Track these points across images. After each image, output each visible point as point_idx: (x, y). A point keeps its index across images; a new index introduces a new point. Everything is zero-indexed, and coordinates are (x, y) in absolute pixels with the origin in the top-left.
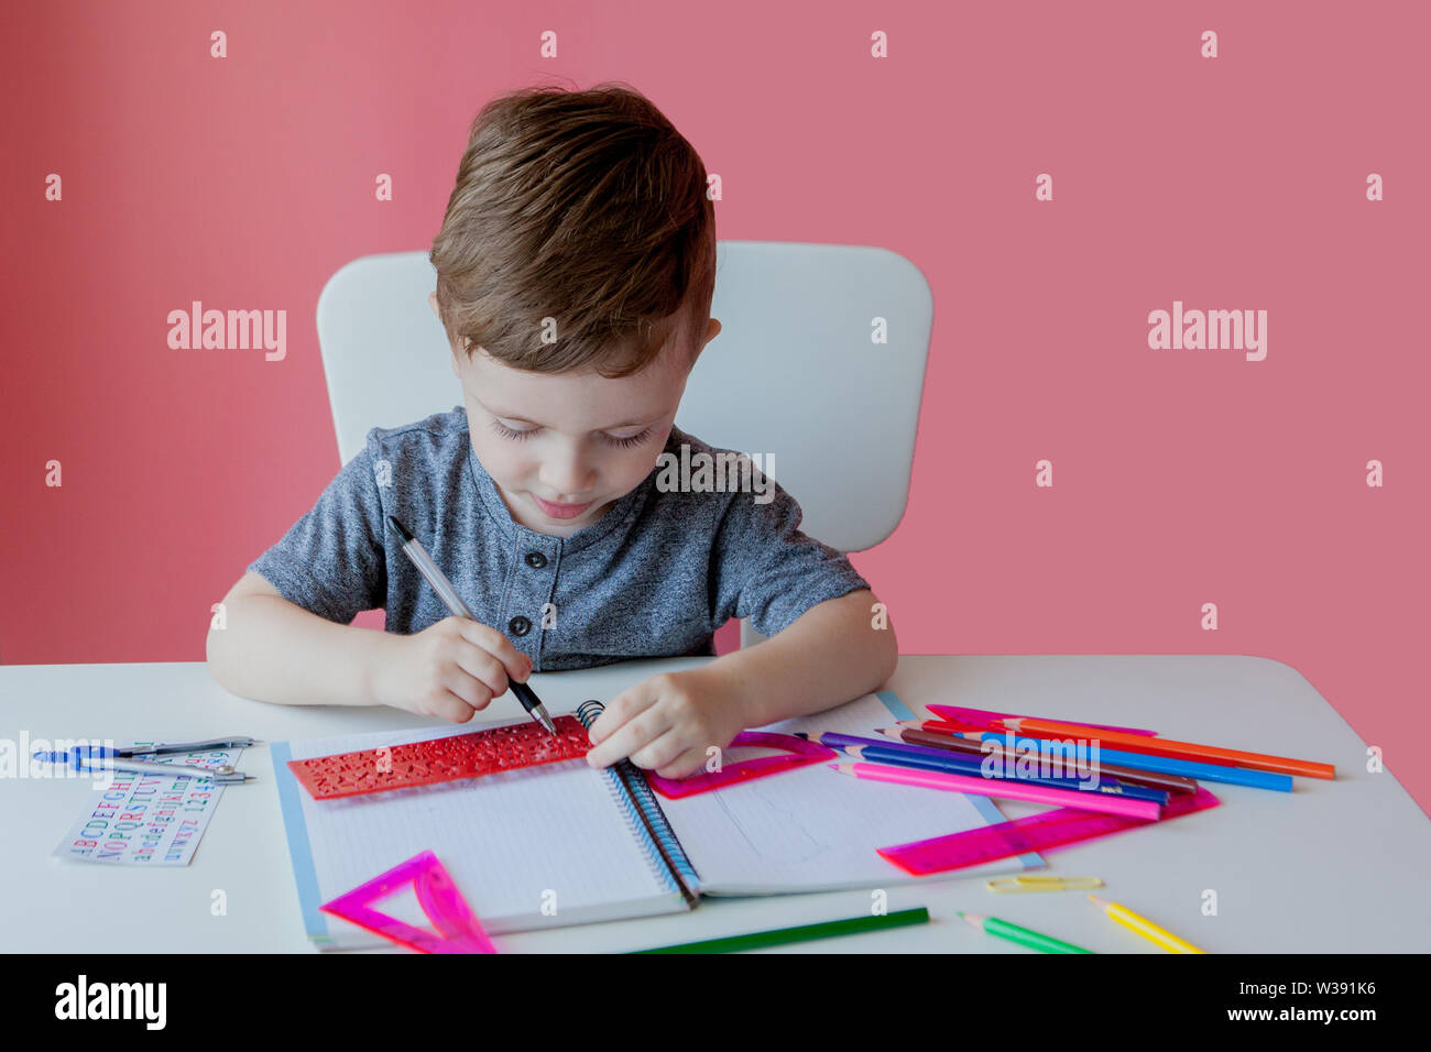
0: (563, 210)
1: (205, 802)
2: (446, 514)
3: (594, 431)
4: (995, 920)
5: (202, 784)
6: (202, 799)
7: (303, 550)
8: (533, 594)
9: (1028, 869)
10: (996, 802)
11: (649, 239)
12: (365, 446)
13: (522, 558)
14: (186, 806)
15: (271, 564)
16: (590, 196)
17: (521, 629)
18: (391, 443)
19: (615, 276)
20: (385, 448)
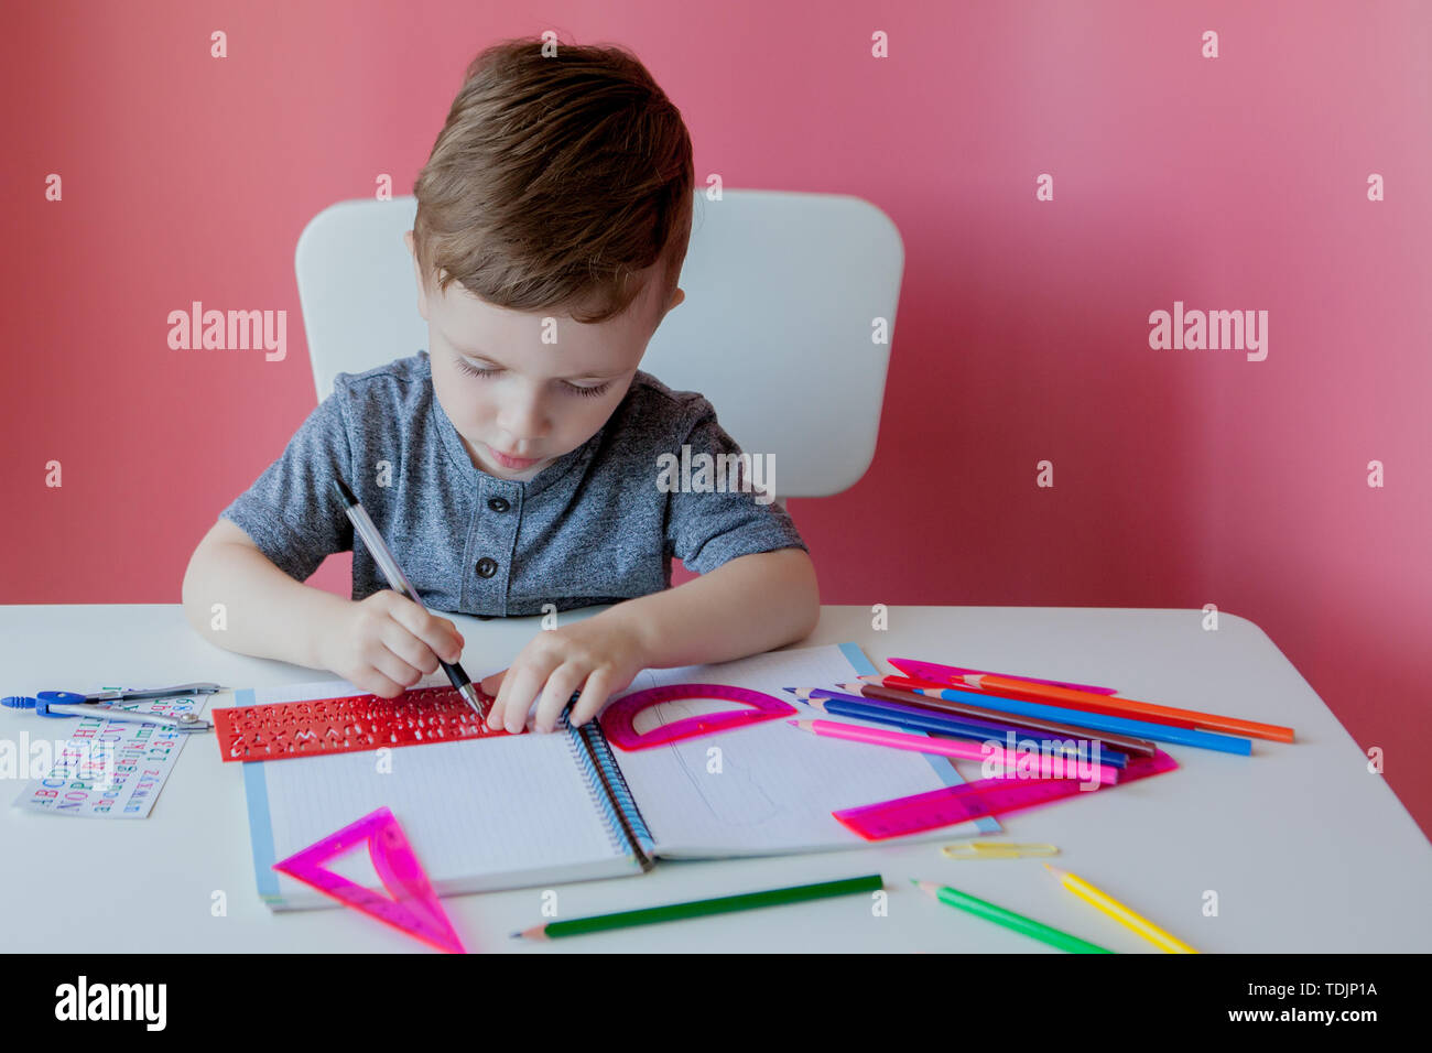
0: (553, 153)
1: (168, 751)
2: (410, 458)
3: (556, 379)
4: (949, 889)
5: (166, 732)
6: (165, 748)
7: (273, 496)
8: (498, 537)
9: (983, 834)
10: (954, 762)
11: (636, 189)
12: (332, 391)
13: (485, 504)
14: (149, 754)
15: (242, 511)
16: (582, 141)
17: (487, 570)
18: (359, 388)
19: (598, 221)
20: (353, 393)
